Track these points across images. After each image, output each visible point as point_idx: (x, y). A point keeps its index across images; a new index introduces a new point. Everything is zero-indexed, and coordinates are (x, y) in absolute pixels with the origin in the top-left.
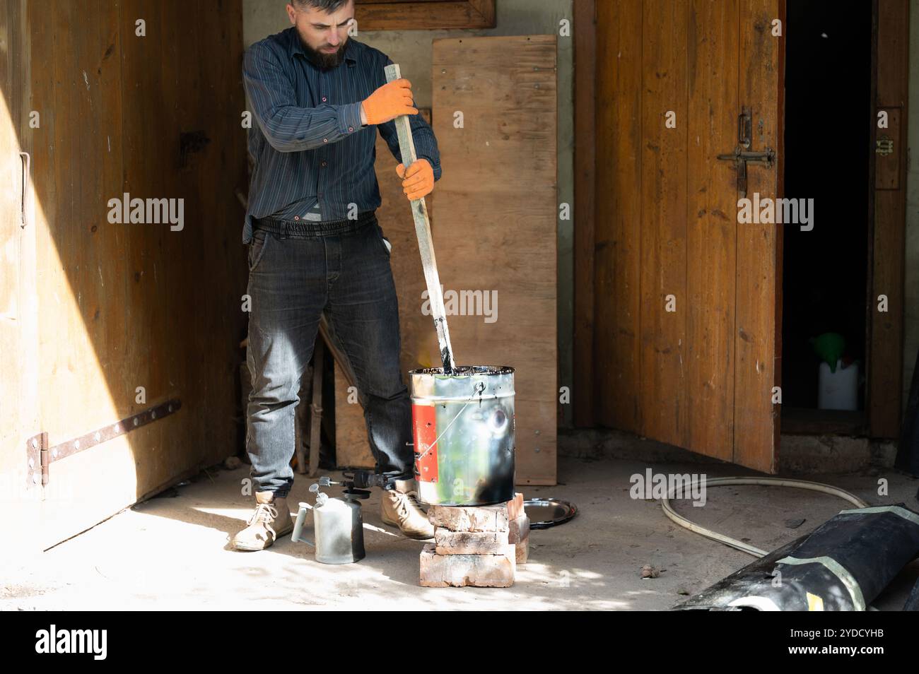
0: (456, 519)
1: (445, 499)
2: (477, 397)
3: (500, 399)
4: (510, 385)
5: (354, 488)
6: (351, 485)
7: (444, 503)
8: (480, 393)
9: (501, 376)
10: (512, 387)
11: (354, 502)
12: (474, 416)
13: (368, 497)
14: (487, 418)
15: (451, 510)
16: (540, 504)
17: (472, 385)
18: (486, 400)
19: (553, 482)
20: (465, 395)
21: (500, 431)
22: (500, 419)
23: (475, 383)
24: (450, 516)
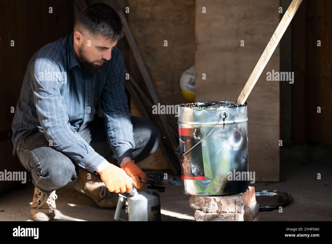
0: (209, 205)
1: (201, 191)
2: (222, 122)
3: (237, 123)
4: (244, 114)
5: (155, 185)
6: (152, 183)
7: (201, 193)
8: (224, 120)
9: (238, 108)
10: (246, 115)
11: (154, 194)
12: (220, 135)
13: (164, 191)
14: (228, 137)
15: (205, 199)
16: (268, 194)
17: (218, 114)
18: (227, 124)
19: (277, 180)
20: (213, 121)
21: (237, 146)
22: (237, 138)
23: (220, 113)
24: (204, 202)
